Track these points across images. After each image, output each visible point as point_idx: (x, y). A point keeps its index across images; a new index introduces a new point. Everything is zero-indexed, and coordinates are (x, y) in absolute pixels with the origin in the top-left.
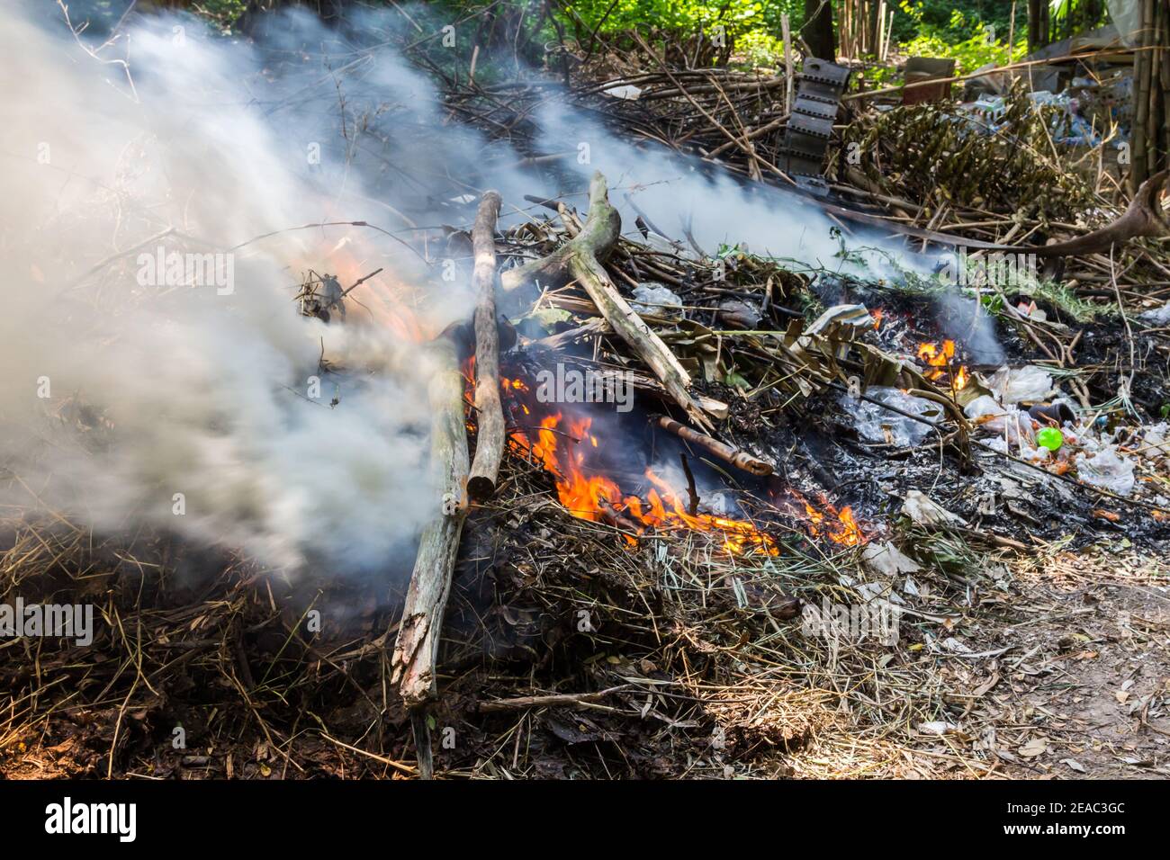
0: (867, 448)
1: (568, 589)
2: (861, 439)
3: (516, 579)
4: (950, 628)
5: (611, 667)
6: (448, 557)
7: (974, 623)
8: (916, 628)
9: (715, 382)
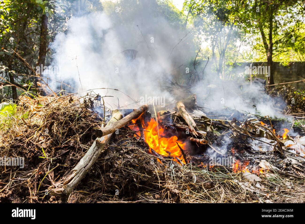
0: (254, 152)
1: (130, 168)
2: (252, 150)
3: (115, 165)
4: (268, 197)
5: (145, 196)
6: (93, 156)
7: (278, 197)
8: (256, 196)
9: (209, 131)
